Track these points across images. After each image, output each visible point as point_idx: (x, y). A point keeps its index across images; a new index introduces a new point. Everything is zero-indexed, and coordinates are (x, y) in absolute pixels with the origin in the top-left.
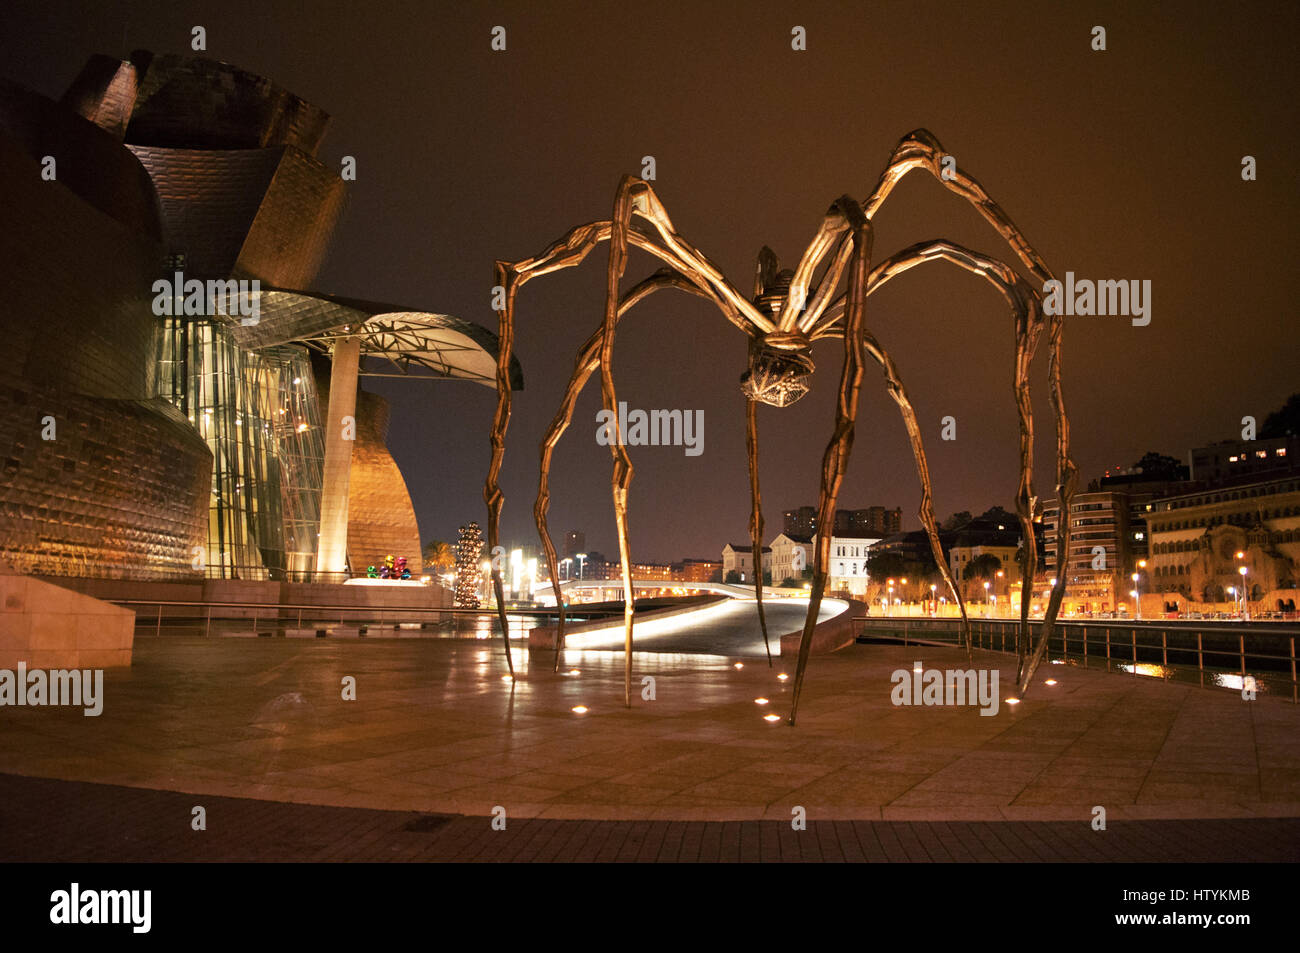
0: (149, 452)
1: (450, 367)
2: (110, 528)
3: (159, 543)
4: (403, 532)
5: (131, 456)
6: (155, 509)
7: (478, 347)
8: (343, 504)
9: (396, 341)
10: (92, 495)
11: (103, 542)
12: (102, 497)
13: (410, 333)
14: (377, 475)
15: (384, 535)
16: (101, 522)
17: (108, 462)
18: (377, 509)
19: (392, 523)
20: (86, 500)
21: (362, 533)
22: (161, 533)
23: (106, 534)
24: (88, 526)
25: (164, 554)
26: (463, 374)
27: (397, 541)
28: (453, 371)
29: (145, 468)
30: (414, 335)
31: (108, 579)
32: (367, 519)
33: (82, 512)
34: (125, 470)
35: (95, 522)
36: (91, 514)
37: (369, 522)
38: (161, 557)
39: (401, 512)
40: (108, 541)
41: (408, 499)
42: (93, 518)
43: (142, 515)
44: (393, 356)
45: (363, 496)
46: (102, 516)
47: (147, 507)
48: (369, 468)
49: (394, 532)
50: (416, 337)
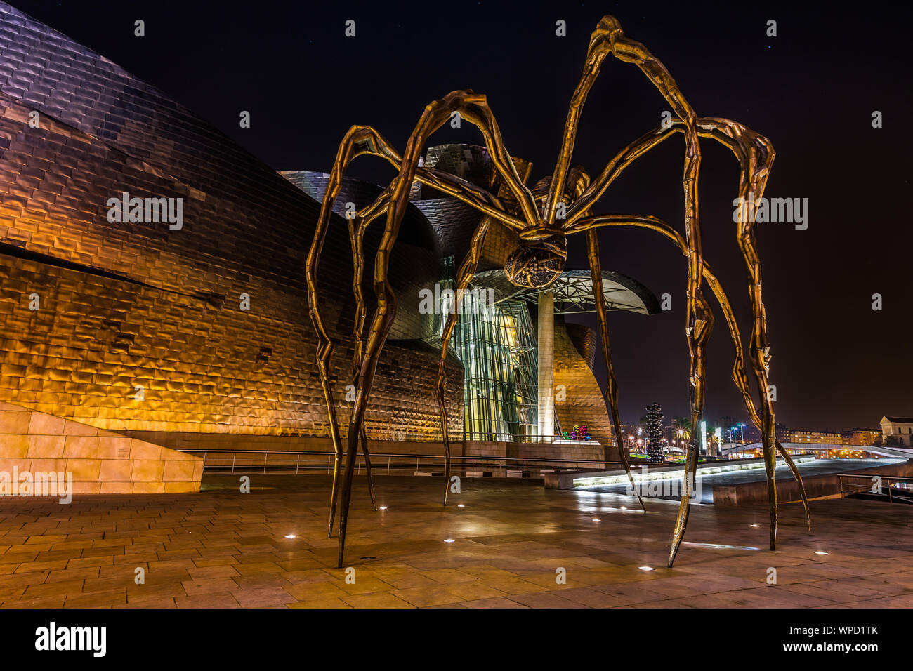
0: (419, 367)
1: (612, 303)
2: (396, 412)
3: (430, 420)
4: (598, 410)
5: (407, 371)
6: (426, 400)
7: (625, 288)
8: (550, 393)
9: (577, 291)
10: (383, 394)
11: (392, 420)
12: (390, 394)
13: (580, 284)
14: (578, 374)
15: (586, 412)
16: (390, 409)
17: (393, 375)
18: (580, 396)
19: (589, 404)
20: (380, 396)
21: (572, 412)
22: (431, 414)
23: (395, 416)
24: (382, 411)
25: (434, 426)
26: (621, 307)
27: (594, 416)
28: (614, 306)
29: (417, 377)
30: (584, 285)
31: (397, 441)
32: (574, 403)
33: (378, 403)
34: (404, 379)
35: (387, 408)
36: (383, 404)
37: (575, 404)
38: (432, 428)
39: (595, 399)
40: (395, 419)
41: (599, 389)
42: (385, 406)
43: (417, 404)
44: (576, 300)
45: (570, 389)
46: (391, 405)
47: (420, 399)
48: (573, 371)
49: (591, 411)
50: (585, 286)
